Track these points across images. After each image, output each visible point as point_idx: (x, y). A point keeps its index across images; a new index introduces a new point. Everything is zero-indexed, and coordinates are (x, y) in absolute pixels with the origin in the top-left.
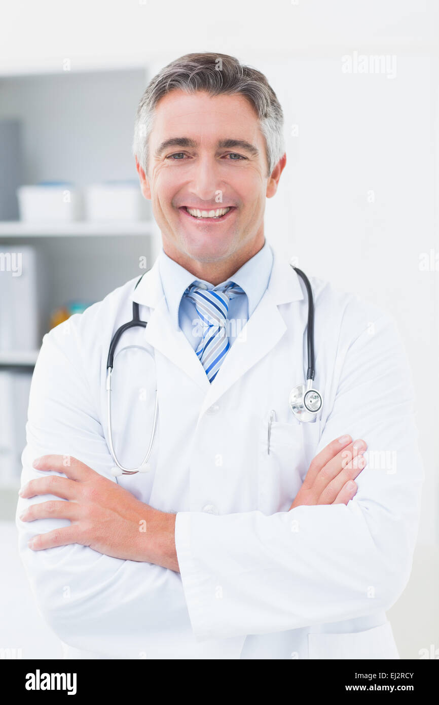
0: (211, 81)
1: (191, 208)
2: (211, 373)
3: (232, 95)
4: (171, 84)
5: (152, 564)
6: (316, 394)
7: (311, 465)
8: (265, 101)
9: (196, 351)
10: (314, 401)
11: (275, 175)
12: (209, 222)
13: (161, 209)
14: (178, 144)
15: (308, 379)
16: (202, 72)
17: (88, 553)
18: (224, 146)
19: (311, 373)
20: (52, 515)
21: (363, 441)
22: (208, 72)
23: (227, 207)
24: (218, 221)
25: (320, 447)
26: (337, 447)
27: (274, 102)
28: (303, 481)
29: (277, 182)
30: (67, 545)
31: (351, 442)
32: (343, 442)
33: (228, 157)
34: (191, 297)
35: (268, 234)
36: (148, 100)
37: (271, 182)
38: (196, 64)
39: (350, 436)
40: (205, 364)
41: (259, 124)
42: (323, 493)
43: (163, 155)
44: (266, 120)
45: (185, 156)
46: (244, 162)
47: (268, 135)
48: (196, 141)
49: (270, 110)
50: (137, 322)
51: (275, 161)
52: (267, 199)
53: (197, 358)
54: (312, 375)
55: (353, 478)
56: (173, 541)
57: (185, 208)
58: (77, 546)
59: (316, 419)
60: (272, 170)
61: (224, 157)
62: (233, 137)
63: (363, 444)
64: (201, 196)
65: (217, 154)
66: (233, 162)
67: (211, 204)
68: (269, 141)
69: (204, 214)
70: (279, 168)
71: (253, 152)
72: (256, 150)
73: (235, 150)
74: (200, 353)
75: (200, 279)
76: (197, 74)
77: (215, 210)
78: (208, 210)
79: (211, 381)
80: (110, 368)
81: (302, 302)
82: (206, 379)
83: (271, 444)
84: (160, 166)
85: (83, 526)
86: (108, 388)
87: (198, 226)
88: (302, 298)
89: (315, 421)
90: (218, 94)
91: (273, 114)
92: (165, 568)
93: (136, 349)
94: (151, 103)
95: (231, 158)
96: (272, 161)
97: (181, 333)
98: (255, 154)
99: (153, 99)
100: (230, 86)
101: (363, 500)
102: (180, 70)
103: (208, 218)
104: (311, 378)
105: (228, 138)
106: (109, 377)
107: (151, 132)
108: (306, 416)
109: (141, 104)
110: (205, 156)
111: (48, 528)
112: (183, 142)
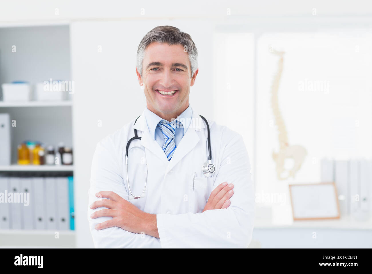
0: (169, 39)
1: (160, 90)
2: (169, 157)
3: (178, 45)
4: (153, 40)
5: (147, 235)
6: (213, 166)
7: (211, 194)
8: (191, 47)
9: (162, 148)
10: (212, 168)
11: (194, 77)
12: (168, 97)
13: (148, 91)
14: (156, 64)
15: (209, 160)
16: (166, 36)
17: (120, 230)
18: (174, 66)
19: (210, 157)
20: (105, 215)
21: (233, 184)
22: (168, 36)
23: (175, 91)
24: (172, 96)
25: (214, 187)
26: (222, 187)
27: (194, 48)
28: (207, 202)
29: (195, 80)
30: (111, 227)
31: (227, 185)
32: (224, 185)
33: (176, 70)
34: (160, 127)
35: (190, 102)
36: (143, 46)
37: (192, 80)
38: (163, 32)
39: (227, 183)
40: (167, 154)
41: (188, 57)
42: (216, 205)
43: (149, 69)
44: (191, 55)
45: (158, 69)
46: (182, 72)
47: (192, 61)
48: (163, 64)
49: (193, 51)
50: (136, 137)
51: (194, 71)
52: (191, 87)
53: (163, 151)
54: (210, 158)
55: (229, 198)
56: (156, 225)
57: (158, 90)
58: (116, 227)
59: (212, 176)
60: (193, 75)
61: (174, 70)
62: (178, 62)
63: (232, 185)
64: (165, 86)
65: (171, 69)
66: (178, 72)
67: (169, 89)
68: (192, 63)
69: (166, 93)
70: (196, 74)
71: (186, 68)
72: (187, 67)
73: (178, 67)
74: (164, 149)
75: (164, 119)
76: (164, 36)
77: (170, 91)
78: (167, 92)
79: (169, 160)
80: (127, 156)
81: (205, 129)
82: (167, 159)
83: (194, 186)
84: (148, 73)
85: (118, 219)
86: (127, 164)
87: (163, 98)
88: (204, 127)
89: (212, 177)
90: (173, 44)
91: (194, 53)
92: (152, 237)
93: (137, 148)
94: (144, 47)
95: (177, 70)
96: (193, 71)
97: (156, 141)
98: (186, 69)
99: (145, 46)
100: (177, 41)
101: (234, 207)
102: (156, 34)
103: (167, 95)
104: (210, 159)
105: (176, 62)
106: (126, 159)
107: (144, 59)
108: (209, 175)
109: (140, 47)
110: (167, 70)
111: (103, 220)
112: (157, 64)
